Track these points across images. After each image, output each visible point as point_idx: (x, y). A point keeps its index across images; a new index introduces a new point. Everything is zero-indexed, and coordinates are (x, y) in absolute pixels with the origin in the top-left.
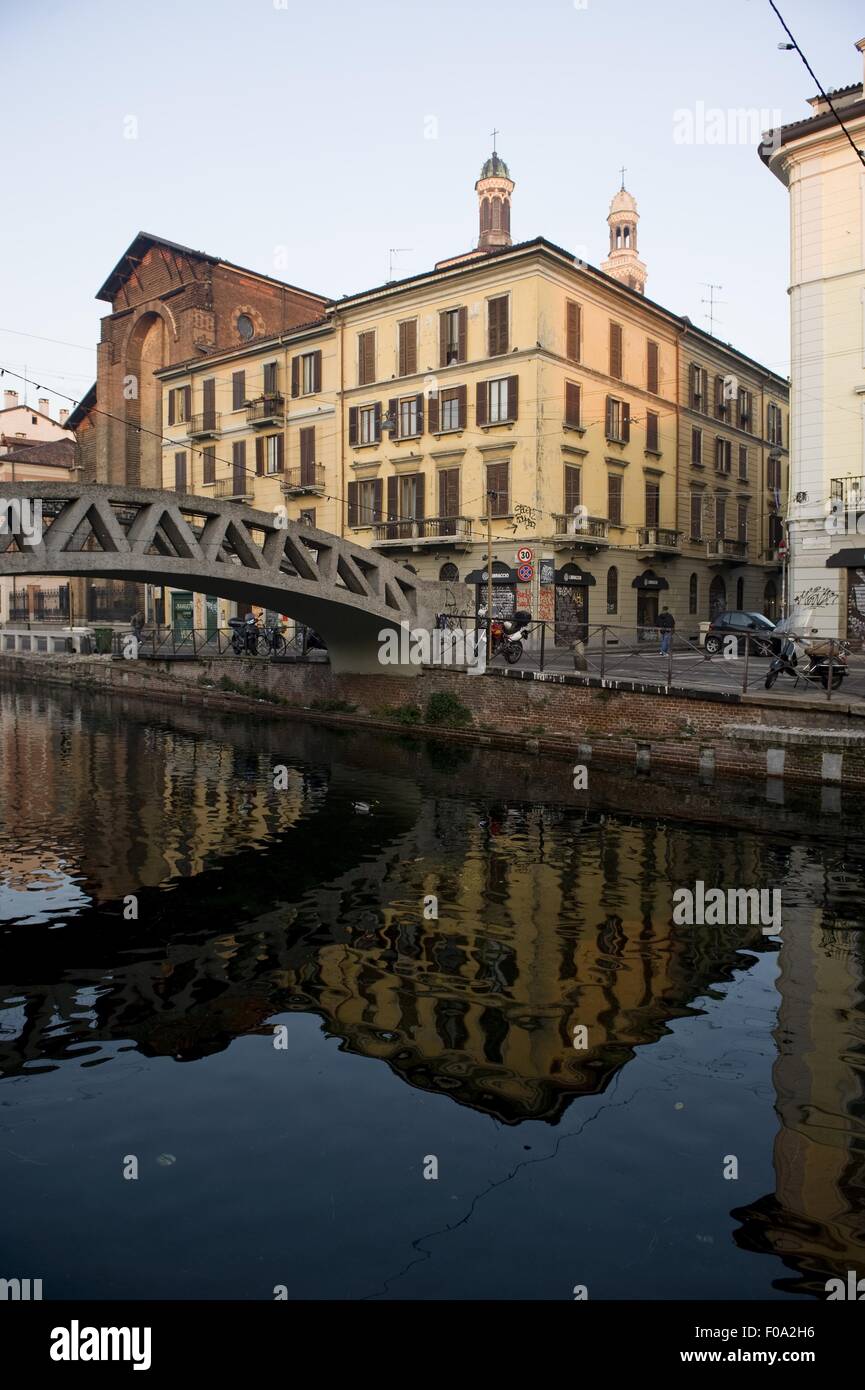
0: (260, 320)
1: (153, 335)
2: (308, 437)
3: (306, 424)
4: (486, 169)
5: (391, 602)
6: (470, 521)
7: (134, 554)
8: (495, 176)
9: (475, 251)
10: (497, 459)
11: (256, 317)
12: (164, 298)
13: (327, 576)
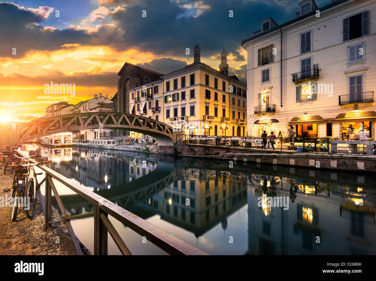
0: (149, 79)
1: (128, 82)
2: (157, 102)
3: (157, 99)
4: (195, 47)
5: (168, 132)
6: (188, 117)
7: (118, 124)
8: (197, 48)
9: (193, 64)
10: (192, 105)
11: (149, 78)
12: (130, 75)
13: (155, 128)
